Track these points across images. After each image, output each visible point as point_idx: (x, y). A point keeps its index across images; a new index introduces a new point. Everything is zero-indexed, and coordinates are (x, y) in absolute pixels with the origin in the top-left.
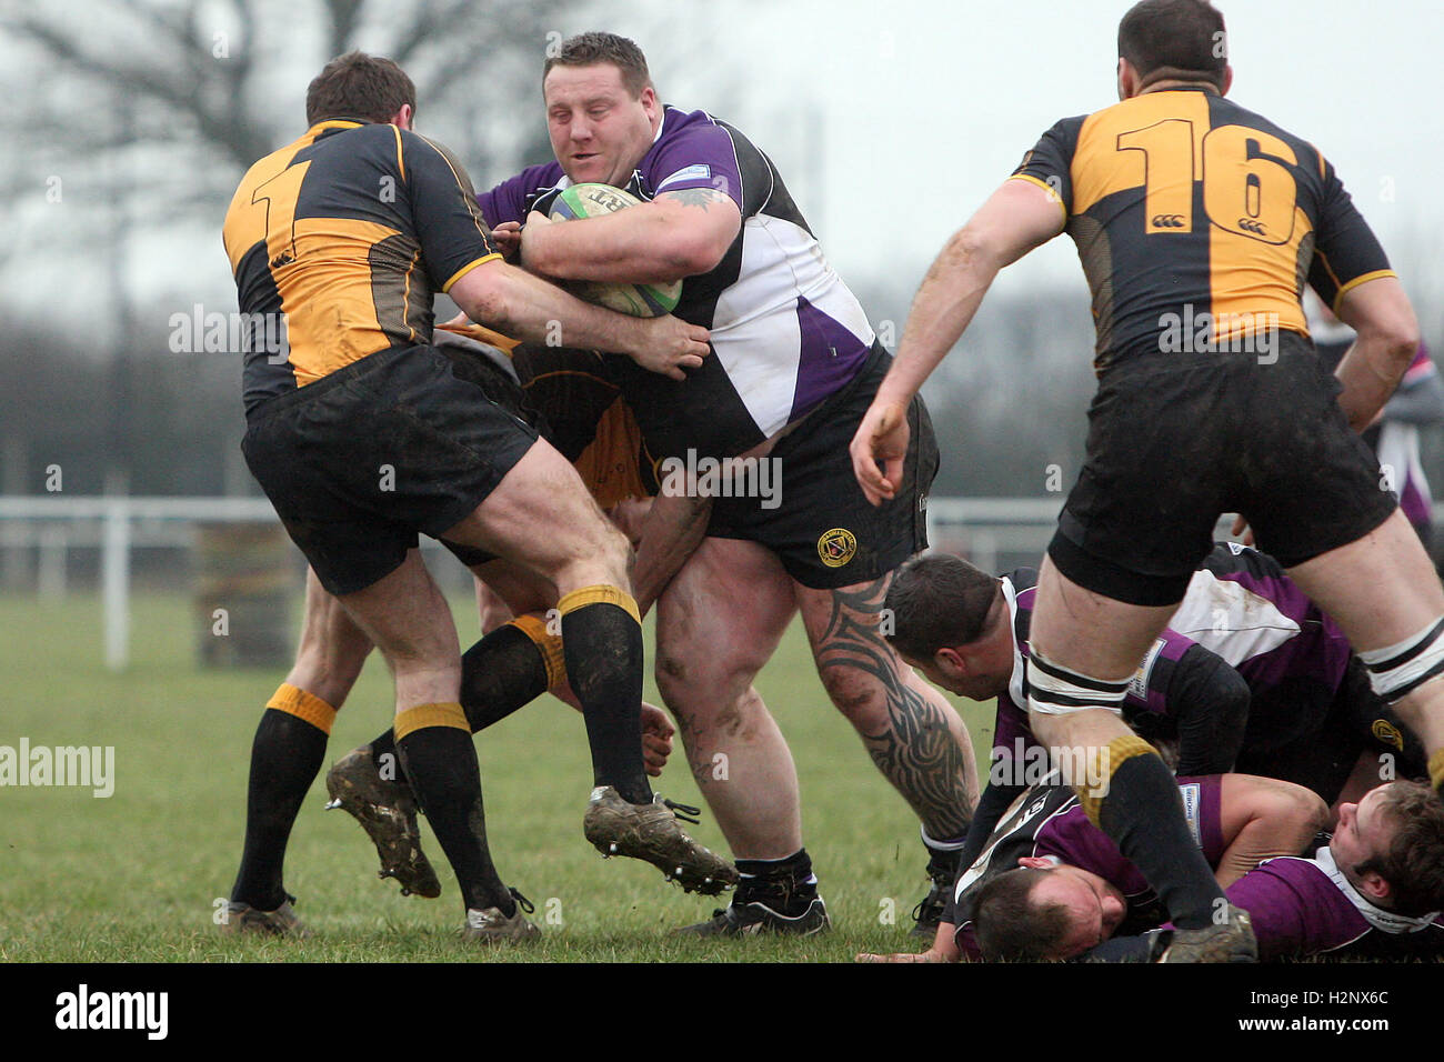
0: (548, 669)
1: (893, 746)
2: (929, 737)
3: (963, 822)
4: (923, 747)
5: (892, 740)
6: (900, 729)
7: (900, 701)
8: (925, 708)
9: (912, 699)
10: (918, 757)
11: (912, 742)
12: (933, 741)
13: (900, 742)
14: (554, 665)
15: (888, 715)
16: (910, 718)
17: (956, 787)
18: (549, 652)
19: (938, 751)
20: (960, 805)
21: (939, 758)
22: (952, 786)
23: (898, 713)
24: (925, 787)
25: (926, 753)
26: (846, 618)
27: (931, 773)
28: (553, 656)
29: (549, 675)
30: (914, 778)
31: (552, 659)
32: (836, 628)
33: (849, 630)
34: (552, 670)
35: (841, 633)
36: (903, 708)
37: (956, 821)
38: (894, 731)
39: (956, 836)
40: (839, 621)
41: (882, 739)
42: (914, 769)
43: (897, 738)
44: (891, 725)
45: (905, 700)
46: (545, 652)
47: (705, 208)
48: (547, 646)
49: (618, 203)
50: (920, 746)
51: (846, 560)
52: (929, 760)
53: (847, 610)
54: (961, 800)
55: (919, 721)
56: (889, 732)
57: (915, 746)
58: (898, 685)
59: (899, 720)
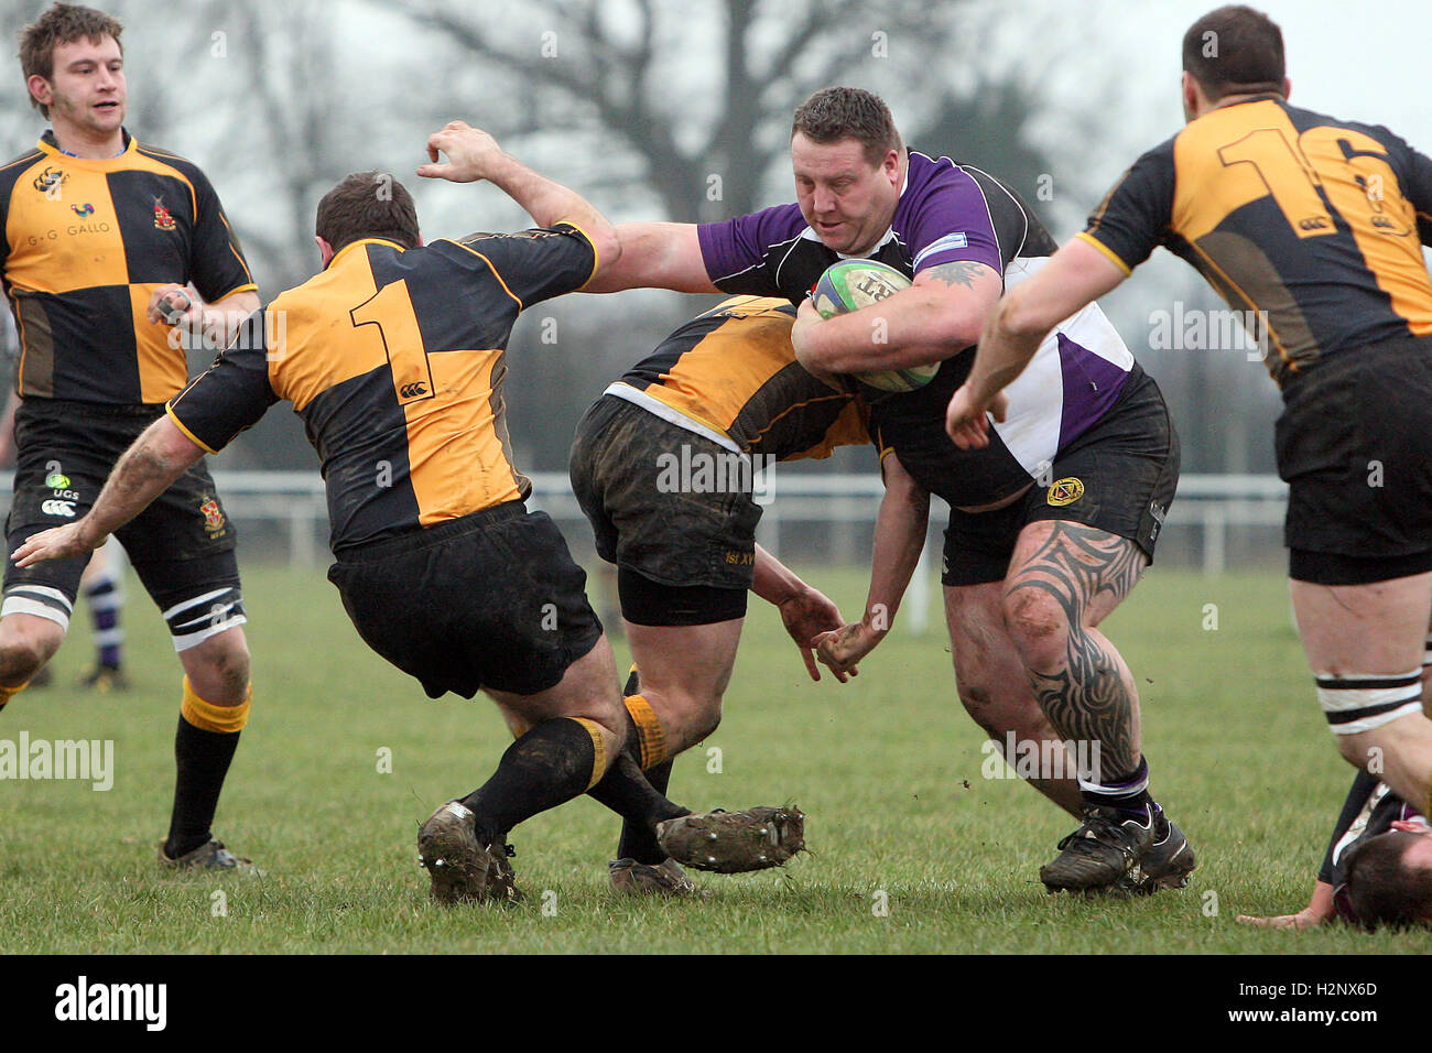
0: (643, 753)
1: (1067, 686)
2: (1101, 683)
3: (1122, 771)
4: (1096, 692)
5: (1067, 680)
6: (1076, 670)
7: (1079, 643)
8: (1101, 656)
9: (1091, 645)
10: (1089, 699)
11: (1086, 683)
12: (1106, 685)
13: (1073, 683)
14: (649, 750)
15: (1066, 654)
16: (1087, 663)
17: (1122, 736)
18: (647, 737)
19: (1110, 696)
20: (1122, 753)
21: (1110, 703)
22: (1117, 736)
23: (1075, 655)
24: (1092, 730)
25: (1097, 697)
26: (1061, 544)
27: (1100, 717)
28: (650, 741)
29: (644, 759)
30: (1083, 718)
31: (648, 744)
32: (1047, 551)
33: (1059, 556)
34: (647, 754)
35: (1051, 557)
36: (1081, 650)
37: (1117, 769)
38: (1070, 673)
39: (1114, 782)
40: (1053, 545)
41: (1056, 678)
42: (1084, 711)
43: (1071, 679)
44: (1067, 665)
45: (1083, 645)
46: (643, 737)
47: (969, 285)
48: (646, 731)
49: (886, 293)
50: (1093, 690)
51: (1067, 502)
52: (1098, 704)
53: (1064, 538)
54: (1124, 750)
55: (1094, 665)
56: (1065, 672)
57: (1088, 687)
58: (1080, 629)
59: (1076, 662)
